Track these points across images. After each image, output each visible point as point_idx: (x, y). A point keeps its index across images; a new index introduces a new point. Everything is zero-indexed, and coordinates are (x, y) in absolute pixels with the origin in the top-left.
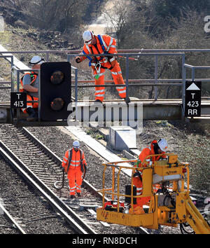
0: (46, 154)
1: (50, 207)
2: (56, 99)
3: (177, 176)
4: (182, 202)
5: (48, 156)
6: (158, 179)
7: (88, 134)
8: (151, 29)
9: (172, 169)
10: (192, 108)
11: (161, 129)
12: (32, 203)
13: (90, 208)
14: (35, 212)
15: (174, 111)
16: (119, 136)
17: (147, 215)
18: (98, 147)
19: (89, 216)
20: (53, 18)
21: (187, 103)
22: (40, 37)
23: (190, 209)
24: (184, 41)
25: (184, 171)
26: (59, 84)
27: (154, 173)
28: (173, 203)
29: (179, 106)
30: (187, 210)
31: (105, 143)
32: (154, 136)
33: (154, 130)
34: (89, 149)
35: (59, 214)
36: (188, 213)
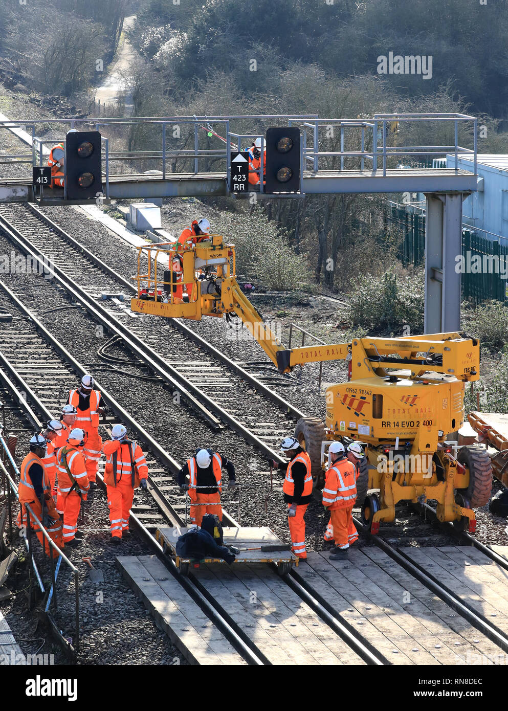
0: (59, 236)
1: (69, 296)
2: (84, 174)
3: (222, 260)
4: (229, 289)
5: (62, 239)
6: (201, 263)
7: (105, 212)
8: (171, 93)
9: (217, 252)
10: (239, 183)
11: (188, 206)
12: (48, 292)
13: (114, 297)
14: (51, 302)
15: (218, 186)
16: (142, 216)
17: (186, 304)
18: (116, 227)
19: (113, 306)
20: (57, 81)
21: (232, 176)
22: (44, 103)
23: (237, 297)
24: (212, 106)
25: (230, 254)
26: (87, 157)
27: (196, 257)
28: (218, 290)
29: (223, 181)
30: (234, 299)
31: (125, 223)
32: (180, 214)
33: (181, 207)
34: (107, 229)
35: (79, 304)
36: (235, 301)
